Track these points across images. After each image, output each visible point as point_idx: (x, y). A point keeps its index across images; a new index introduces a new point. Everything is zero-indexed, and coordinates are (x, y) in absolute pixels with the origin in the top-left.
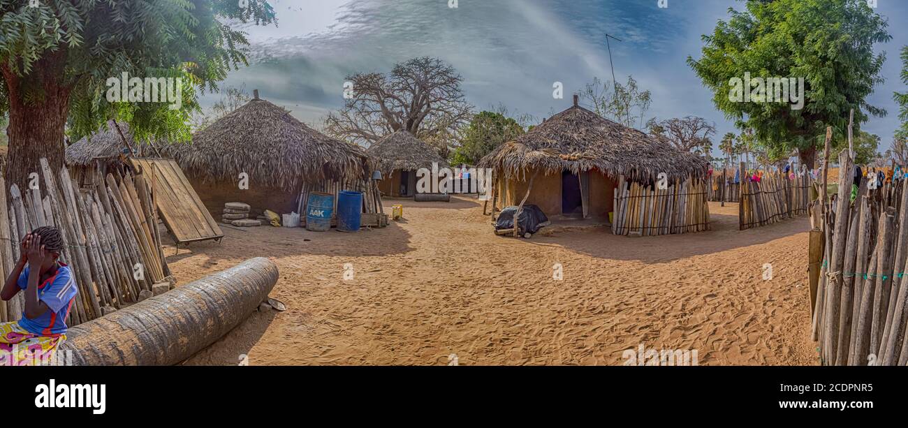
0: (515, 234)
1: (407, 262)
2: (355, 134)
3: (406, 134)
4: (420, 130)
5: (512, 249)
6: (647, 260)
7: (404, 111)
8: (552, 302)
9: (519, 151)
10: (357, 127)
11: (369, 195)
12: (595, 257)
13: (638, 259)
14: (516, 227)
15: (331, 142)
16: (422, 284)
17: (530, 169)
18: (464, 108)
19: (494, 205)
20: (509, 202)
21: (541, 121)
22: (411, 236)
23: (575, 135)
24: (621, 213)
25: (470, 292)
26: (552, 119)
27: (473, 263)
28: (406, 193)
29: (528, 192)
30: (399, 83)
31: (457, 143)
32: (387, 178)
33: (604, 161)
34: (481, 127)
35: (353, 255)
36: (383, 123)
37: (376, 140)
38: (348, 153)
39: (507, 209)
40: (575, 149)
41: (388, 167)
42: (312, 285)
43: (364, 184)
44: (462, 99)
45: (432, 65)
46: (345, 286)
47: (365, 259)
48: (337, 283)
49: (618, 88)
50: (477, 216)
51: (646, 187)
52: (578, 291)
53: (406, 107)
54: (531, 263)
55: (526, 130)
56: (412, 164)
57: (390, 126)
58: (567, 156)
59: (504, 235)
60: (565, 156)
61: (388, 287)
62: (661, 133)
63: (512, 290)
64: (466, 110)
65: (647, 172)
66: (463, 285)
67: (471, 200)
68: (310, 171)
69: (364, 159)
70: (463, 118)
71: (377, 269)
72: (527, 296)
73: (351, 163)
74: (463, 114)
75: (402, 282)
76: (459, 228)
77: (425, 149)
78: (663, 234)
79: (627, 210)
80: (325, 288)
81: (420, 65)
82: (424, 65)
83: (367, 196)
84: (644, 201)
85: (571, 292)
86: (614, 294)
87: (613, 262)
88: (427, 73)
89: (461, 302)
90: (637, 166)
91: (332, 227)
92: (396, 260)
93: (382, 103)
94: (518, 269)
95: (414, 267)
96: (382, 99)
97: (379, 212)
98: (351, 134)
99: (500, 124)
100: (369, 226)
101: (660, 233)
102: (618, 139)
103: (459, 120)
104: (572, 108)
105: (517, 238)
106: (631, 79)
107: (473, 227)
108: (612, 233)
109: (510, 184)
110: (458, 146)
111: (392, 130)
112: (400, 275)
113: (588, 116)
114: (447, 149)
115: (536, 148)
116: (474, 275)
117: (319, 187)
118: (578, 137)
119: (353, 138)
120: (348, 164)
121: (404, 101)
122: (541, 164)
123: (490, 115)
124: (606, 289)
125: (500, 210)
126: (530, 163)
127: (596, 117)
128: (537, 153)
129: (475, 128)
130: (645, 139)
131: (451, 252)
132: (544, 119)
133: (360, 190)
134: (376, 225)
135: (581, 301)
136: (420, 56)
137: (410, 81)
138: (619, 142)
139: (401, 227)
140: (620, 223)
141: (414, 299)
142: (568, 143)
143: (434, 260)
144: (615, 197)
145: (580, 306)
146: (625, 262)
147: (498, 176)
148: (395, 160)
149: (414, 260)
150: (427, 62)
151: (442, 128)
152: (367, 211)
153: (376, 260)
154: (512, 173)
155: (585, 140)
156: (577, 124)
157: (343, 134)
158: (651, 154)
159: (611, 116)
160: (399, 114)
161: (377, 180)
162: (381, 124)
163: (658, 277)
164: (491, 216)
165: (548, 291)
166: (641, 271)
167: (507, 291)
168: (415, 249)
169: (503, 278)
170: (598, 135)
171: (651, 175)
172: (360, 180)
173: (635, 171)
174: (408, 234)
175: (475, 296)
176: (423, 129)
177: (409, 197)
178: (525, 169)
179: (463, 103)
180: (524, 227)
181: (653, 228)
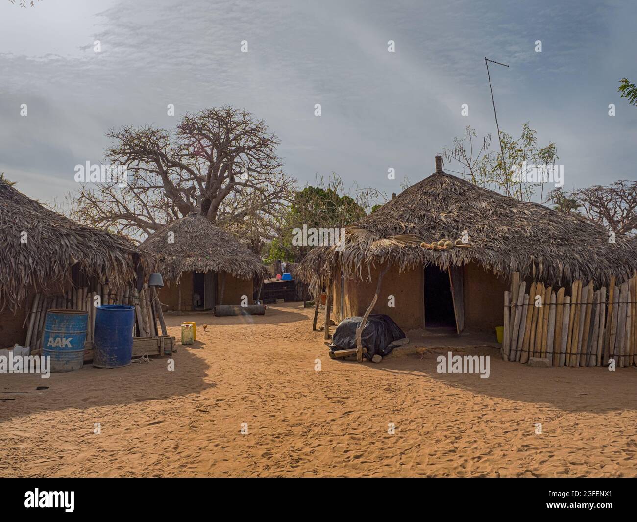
0: (359, 356)
1: (202, 405)
2: (125, 222)
3: (199, 219)
4: (221, 215)
5: (356, 379)
6: (566, 404)
7: (197, 187)
8: (418, 461)
9: (361, 239)
10: (127, 210)
11: (145, 310)
12: (479, 392)
13: (549, 402)
14: (359, 346)
15: (83, 232)
16: (224, 437)
17: (378, 264)
18: (281, 183)
19: (328, 316)
20: (349, 312)
21: (390, 198)
22: (208, 367)
23: (443, 216)
24: (516, 329)
25: (299, 444)
26: (405, 193)
27: (302, 399)
28: (202, 305)
29: (376, 297)
30: (189, 145)
31: (272, 233)
32: (173, 285)
33: (487, 251)
34: (306, 209)
35: (120, 403)
36: (167, 205)
37: (155, 230)
38: (111, 247)
39: (346, 321)
40: (443, 236)
41: (173, 268)
42: (51, 463)
43: (136, 294)
44: (278, 169)
45: (236, 120)
46: (105, 454)
47: (137, 407)
48: (93, 451)
49: (505, 145)
50: (304, 332)
51: (556, 289)
52: (456, 445)
53: (200, 180)
54: (384, 398)
55: (368, 211)
56: (209, 262)
57: (176, 208)
58: (432, 245)
59: (343, 359)
60: (429, 245)
61: (173, 446)
62: (573, 210)
63: (359, 439)
64: (284, 186)
65: (558, 267)
66: (289, 434)
67: (295, 311)
68: (48, 276)
69: (136, 257)
70: (280, 197)
71: (157, 420)
72: (382, 449)
73: (115, 263)
74: (281, 191)
75: (195, 436)
76: (279, 350)
77: (228, 241)
78: (588, 366)
79: (527, 325)
80: (74, 463)
81: (220, 119)
82: (224, 119)
83: (143, 313)
84: (553, 311)
85: (445, 445)
86: (513, 455)
87: (508, 404)
88: (229, 131)
89: (288, 459)
90: (541, 259)
91: (85, 362)
92: (186, 404)
93: (165, 175)
94: (366, 408)
95: (213, 412)
96: (165, 169)
97: (160, 333)
98: (118, 221)
99: (332, 205)
100: (146, 357)
101: (583, 364)
102: (508, 219)
103: (275, 200)
104: (434, 175)
105: (361, 362)
106: (526, 127)
107: (299, 348)
108: (503, 359)
109: (350, 287)
110: (274, 237)
111: (180, 215)
112: (192, 426)
113: (460, 188)
114: (259, 241)
115: (385, 235)
116: (304, 417)
117: (65, 301)
118: (446, 217)
119: (120, 227)
120: (112, 264)
121: (196, 172)
122: (393, 257)
123: (318, 191)
124: (500, 445)
125: (336, 323)
126: (377, 256)
127: (472, 187)
128: (386, 242)
129: (298, 210)
130: (551, 218)
131: (270, 386)
132: (394, 195)
133: (130, 303)
134: (156, 353)
135: (461, 461)
136: (219, 107)
137: (205, 142)
138: (510, 224)
139: (194, 355)
140: (514, 343)
141: (211, 462)
142: (432, 227)
143: (246, 397)
144: (506, 303)
145: (460, 469)
146: (527, 404)
147: (332, 276)
148: (184, 257)
149: (212, 401)
150: (229, 115)
151: (252, 212)
152: (143, 333)
153: (157, 406)
154: (353, 271)
155: (456, 221)
156: (444, 198)
157: (105, 221)
158: (564, 240)
159: (493, 187)
160: (190, 191)
161: (157, 287)
162: (163, 206)
163: (585, 434)
164: (323, 333)
165: (412, 442)
166: (556, 422)
167: (352, 441)
168: (214, 385)
169: (345, 420)
170: (476, 215)
171: (564, 271)
172: (131, 287)
173: (537, 265)
174: (206, 364)
175: (308, 449)
176: (224, 213)
177: (207, 310)
178: (371, 264)
179: (280, 176)
180: (372, 346)
181: (571, 354)
